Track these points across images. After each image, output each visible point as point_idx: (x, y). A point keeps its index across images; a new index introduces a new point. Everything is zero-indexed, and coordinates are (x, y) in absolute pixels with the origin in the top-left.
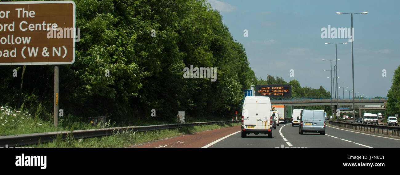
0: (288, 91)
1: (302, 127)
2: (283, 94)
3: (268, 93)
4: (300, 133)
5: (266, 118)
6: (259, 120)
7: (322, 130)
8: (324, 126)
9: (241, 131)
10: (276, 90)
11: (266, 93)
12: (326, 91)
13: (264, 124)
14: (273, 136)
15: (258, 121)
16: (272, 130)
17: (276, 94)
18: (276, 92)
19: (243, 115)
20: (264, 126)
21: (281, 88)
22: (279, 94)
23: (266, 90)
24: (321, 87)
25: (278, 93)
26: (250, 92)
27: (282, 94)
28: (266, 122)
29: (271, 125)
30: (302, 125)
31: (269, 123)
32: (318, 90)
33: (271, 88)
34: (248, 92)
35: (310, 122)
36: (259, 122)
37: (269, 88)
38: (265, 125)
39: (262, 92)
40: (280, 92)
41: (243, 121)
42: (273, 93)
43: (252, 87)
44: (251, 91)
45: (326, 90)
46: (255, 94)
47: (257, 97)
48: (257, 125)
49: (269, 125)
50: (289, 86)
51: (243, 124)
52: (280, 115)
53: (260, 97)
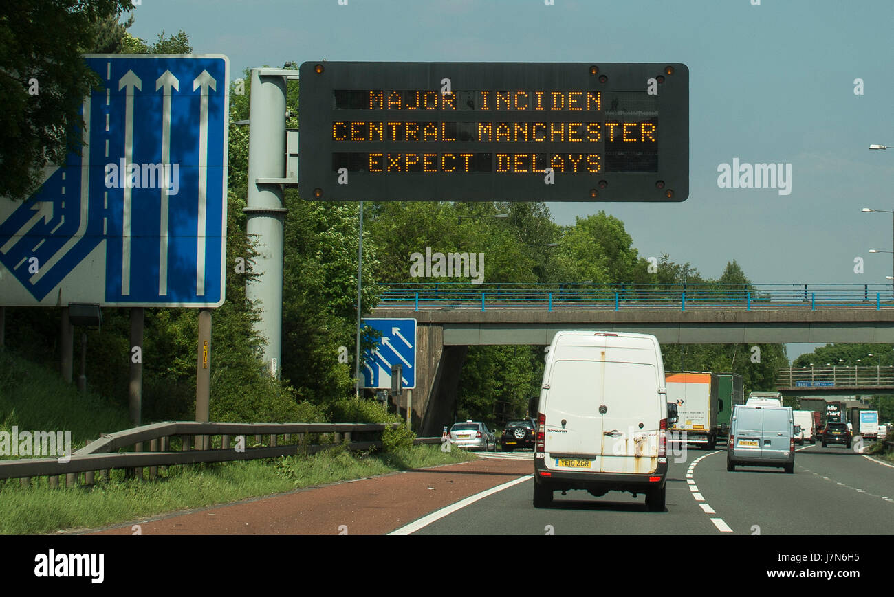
0: (647, 130)
2: (595, 168)
5: (641, 426)
6: (609, 435)
8: (792, 450)
10: (530, 117)
15: (606, 437)
16: (663, 478)
17: (527, 163)
18: (521, 146)
19: (541, 411)
20: (633, 459)
21: (581, 101)
22: (557, 164)
25: (545, 154)
27: (583, 165)
35: (753, 439)
36: (612, 444)
37: (448, 98)
38: (638, 456)
39: (376, 146)
40: (565, 149)
41: (541, 436)
42: (486, 155)
43: (268, 86)
46: (297, 158)
47: (606, 335)
48: (602, 455)
49: (654, 457)
50: (662, 79)
51: (543, 448)
52: (692, 415)
53: (617, 335)
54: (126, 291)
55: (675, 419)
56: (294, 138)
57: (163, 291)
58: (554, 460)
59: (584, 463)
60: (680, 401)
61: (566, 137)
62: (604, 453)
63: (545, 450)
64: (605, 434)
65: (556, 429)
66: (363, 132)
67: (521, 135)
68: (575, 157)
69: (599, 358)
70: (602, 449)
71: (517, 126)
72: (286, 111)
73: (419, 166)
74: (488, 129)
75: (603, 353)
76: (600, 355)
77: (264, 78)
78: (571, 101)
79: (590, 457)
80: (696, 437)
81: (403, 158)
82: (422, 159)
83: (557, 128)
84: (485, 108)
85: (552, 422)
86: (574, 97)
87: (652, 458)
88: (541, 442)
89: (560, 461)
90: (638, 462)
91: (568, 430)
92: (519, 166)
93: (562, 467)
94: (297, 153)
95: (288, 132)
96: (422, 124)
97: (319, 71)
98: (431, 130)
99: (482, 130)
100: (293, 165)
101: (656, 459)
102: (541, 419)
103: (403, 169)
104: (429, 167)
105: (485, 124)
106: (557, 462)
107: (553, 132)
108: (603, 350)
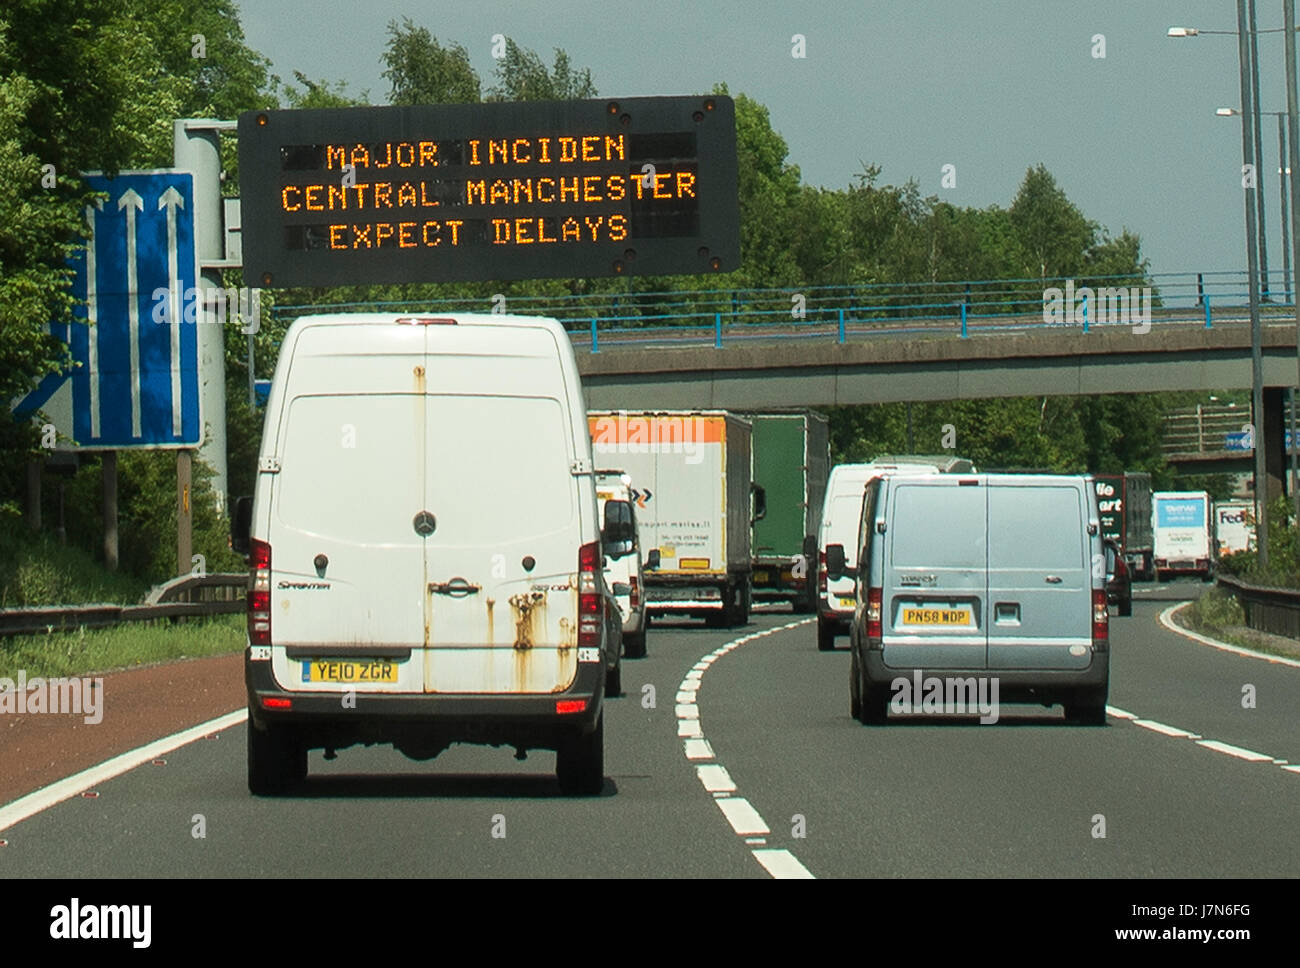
0: (685, 182)
1: (877, 647)
2: (620, 234)
3: (418, 214)
4: (857, 712)
5: (529, 564)
6: (444, 590)
7: (1072, 677)
8: (1100, 631)
9: (242, 715)
10: (533, 172)
11: (394, 215)
12: (1089, 228)
13: (513, 638)
14: (608, 771)
15: (436, 596)
16: (593, 703)
17: (532, 230)
18: (524, 208)
19: (259, 533)
20: (511, 655)
21: (599, 148)
22: (571, 230)
23: (396, 177)
24: (1038, 187)
25: (554, 217)
26: (171, 199)
27: (604, 230)
28: (526, 609)
29: (585, 640)
30: (875, 628)
31: (559, 618)
32: (996, 218)
33: (453, 152)
34: (132, 201)
35: (953, 600)
36: (456, 617)
37: (427, 151)
38: (523, 646)
39: (338, 215)
40: (580, 210)
41: (259, 602)
42: (478, 221)
43: (198, 142)
44: (184, 185)
45: (1088, 217)
46: (240, 234)
47: (425, 323)
48: (426, 647)
49: (567, 648)
50: (699, 115)
51: (268, 634)
52: (678, 531)
53: (455, 323)
54: (96, 432)
55: (629, 544)
56: (234, 209)
57: (137, 433)
58: (299, 666)
59: (379, 669)
60: (642, 493)
61: (581, 193)
62: (431, 642)
63: (273, 640)
64: (432, 589)
65: (301, 581)
66: (322, 198)
67: (523, 195)
68: (594, 221)
69: (410, 384)
70: (427, 630)
71: (517, 183)
72: (222, 171)
73: (394, 240)
74: (480, 190)
75: (420, 372)
76: (412, 376)
77: (192, 133)
78: (585, 149)
79: (394, 655)
80: (689, 592)
81: (374, 231)
82: (397, 230)
83: (569, 184)
84: (475, 162)
85: (288, 562)
86: (589, 144)
87: (560, 648)
88: (262, 616)
89: (314, 666)
90: (523, 662)
91: (332, 583)
92: (523, 235)
93: (320, 683)
94: (239, 227)
95: (226, 201)
96: (397, 186)
97: (262, 123)
98: (407, 193)
99: (473, 190)
100: (234, 243)
101: (572, 651)
102: (259, 555)
103: (374, 241)
104: (406, 240)
105: (476, 182)
106: (306, 671)
107: (564, 189)
108: (419, 362)
